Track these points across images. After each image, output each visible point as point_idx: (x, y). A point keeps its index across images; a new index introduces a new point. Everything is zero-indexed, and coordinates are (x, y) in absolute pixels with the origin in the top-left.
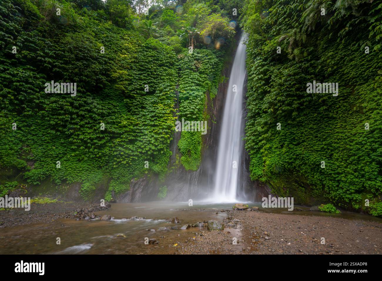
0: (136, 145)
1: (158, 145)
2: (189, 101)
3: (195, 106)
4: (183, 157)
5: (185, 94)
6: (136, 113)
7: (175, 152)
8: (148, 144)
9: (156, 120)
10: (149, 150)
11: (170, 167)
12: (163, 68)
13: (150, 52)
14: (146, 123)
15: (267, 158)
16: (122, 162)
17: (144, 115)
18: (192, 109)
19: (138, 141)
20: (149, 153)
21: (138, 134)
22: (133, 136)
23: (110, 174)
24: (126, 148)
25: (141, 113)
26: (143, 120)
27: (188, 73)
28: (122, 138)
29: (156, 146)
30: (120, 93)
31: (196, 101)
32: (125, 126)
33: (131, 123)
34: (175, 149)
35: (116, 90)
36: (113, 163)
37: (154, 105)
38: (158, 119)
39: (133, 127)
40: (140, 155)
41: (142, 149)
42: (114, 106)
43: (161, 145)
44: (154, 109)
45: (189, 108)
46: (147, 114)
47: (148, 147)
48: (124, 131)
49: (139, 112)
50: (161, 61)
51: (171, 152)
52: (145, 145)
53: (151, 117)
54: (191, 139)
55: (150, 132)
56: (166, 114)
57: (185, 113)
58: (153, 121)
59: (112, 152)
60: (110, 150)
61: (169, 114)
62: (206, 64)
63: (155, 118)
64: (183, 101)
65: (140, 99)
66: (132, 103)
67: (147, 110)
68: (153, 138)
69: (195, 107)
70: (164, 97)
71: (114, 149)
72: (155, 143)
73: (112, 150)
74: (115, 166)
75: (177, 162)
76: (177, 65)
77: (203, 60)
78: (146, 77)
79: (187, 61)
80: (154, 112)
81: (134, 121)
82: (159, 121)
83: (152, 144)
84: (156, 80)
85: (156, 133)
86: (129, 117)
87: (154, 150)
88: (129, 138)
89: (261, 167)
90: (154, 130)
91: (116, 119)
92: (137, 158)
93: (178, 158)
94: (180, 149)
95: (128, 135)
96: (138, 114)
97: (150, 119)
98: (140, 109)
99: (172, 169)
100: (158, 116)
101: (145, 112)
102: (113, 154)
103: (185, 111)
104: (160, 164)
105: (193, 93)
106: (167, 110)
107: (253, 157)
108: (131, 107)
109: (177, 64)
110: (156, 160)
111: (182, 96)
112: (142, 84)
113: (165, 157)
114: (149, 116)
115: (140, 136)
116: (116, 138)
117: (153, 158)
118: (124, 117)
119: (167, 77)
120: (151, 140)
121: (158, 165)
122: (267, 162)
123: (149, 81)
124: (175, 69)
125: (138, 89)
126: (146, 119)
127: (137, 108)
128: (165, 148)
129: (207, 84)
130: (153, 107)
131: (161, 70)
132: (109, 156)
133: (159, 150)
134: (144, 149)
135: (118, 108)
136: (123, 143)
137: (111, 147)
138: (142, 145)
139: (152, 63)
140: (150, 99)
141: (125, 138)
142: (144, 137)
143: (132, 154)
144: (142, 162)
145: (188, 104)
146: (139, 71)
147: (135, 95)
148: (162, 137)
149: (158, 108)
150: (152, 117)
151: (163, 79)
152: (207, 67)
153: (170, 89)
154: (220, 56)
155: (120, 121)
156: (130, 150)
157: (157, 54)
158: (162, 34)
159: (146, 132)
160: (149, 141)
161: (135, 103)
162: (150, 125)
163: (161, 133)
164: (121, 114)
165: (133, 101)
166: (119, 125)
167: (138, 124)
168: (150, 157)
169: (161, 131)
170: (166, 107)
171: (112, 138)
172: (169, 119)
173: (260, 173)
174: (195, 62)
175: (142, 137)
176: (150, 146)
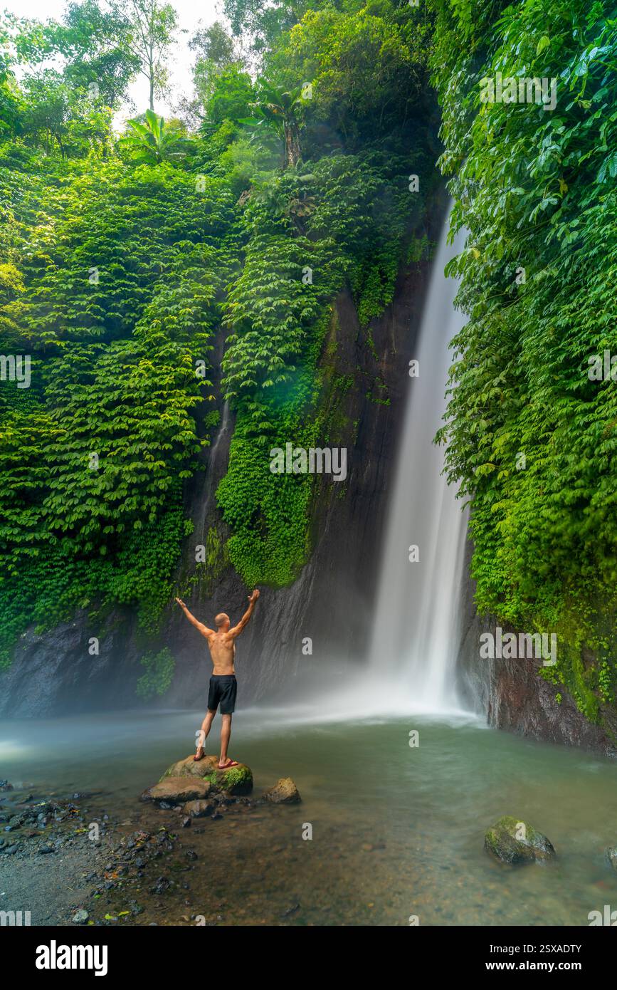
0: (42, 506)
1: (122, 500)
2: (250, 334)
3: (271, 345)
4: (234, 538)
5: (238, 313)
6: (58, 400)
7: (203, 521)
8: (82, 500)
9: (121, 413)
10: (84, 521)
11: (183, 580)
14: (86, 429)
17: (83, 404)
18: (259, 358)
19: (51, 493)
20: (85, 530)
21: (51, 469)
22: (36, 477)
25: (74, 398)
26: (76, 421)
29: (112, 504)
37: (125, 367)
39: (42, 448)
41: (62, 517)
43: (136, 499)
44: (124, 378)
45: (249, 358)
46: (93, 397)
47: (83, 508)
49: (67, 395)
51: (188, 523)
52: (71, 502)
53: (104, 406)
54: (262, 466)
56: (160, 387)
58: (111, 418)
63: (118, 408)
64: (235, 336)
67: (98, 387)
69: (273, 351)
70: (162, 334)
72: (108, 495)
75: (211, 557)
80: (117, 388)
81: (47, 427)
82: (130, 416)
83: (98, 498)
85: (116, 459)
86: (31, 417)
87: (103, 521)
88: (19, 486)
93: (216, 542)
94: (222, 510)
96: (66, 404)
97: (99, 415)
98: (72, 387)
99: (190, 584)
101: (89, 394)
112: (85, 303)
113: (161, 541)
114: (100, 404)
115: (58, 475)
120: (92, 484)
125: (69, 323)
126: (88, 415)
130: (120, 374)
133: (128, 519)
134: (68, 518)
138: (61, 504)
142: (70, 476)
143: (20, 539)
145: (248, 345)
148: (139, 472)
150: (110, 406)
156: (16, 525)
160: (87, 487)
162: (98, 435)
163: (136, 457)
167: (57, 435)
169: (135, 449)
170: (164, 368)
172: (170, 405)
175: (62, 478)
176: (90, 506)
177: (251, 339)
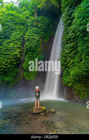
1: (8, 65)
4: (25, 73)
5: (27, 38)
10: (1, 68)
13: (10, 17)
15: (72, 70)
18: (31, 45)
27: (31, 28)
29: (6, 66)
44: (8, 45)
45: (29, 45)
46: (3, 48)
50: (16, 21)
51: (18, 70)
53: (5, 50)
55: (3, 58)
56: (15, 48)
58: (6, 52)
62: (42, 24)
63: (7, 50)
67: (3, 46)
68: (4, 61)
69: (33, 45)
70: (15, 39)
72: (5, 64)
75: (21, 75)
79: (31, 22)
85: (7, 59)
87: (4, 68)
89: (68, 77)
90: (6, 57)
93: (22, 73)
94: (23, 68)
99: (18, 79)
100: (9, 49)
103: (27, 47)
104: (10, 77)
105: (32, 37)
106: (16, 46)
107: (64, 71)
109: (26, 24)
113: (13, 72)
121: (8, 77)
122: (72, 73)
124: (25, 27)
129: (42, 33)
133: (9, 68)
140: (7, 40)
148: (11, 61)
154: (51, 21)
160: (2, 63)
162: (4, 54)
163: (10, 59)
169: (10, 57)
173: (68, 80)
174: (36, 22)
176: (2, 66)
177: (29, 42)
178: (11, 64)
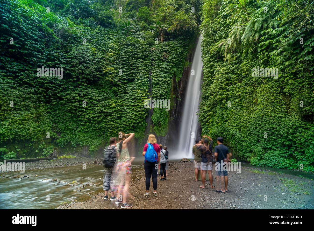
0: (122, 120)
1: (137, 119)
2: (159, 86)
3: (163, 89)
4: (155, 127)
5: (156, 81)
6: (121, 97)
7: (149, 123)
8: (130, 119)
9: (135, 101)
10: (131, 123)
11: (146, 134)
12: (139, 60)
13: (129, 48)
14: (128, 104)
15: (211, 129)
16: (114, 132)
17: (127, 99)
18: (161, 92)
19: (123, 117)
20: (131, 125)
21: (123, 112)
22: (120, 114)
23: (106, 140)
24: (116, 122)
25: (125, 97)
26: (126, 102)
27: (158, 63)
28: (112, 116)
29: (136, 120)
30: (109, 83)
31: (164, 86)
32: (114, 107)
33: (118, 105)
34: (149, 122)
35: (106, 81)
36: (107, 132)
37: (134, 91)
38: (137, 101)
39: (120, 107)
40: (125, 127)
41: (126, 122)
42: (106, 93)
43: (139, 119)
44: (134, 93)
45: (159, 92)
46: (129, 97)
47: (131, 121)
48: (113, 111)
49: (123, 96)
50: (138, 55)
51: (146, 124)
52: (128, 120)
53: (131, 100)
54: (161, 114)
55: (131, 110)
56: (142, 96)
57: (156, 95)
58: (133, 102)
59: (107, 125)
60: (105, 124)
61: (144, 97)
62: (173, 55)
63: (134, 100)
64: (155, 86)
65: (123, 86)
66: (118, 90)
67: (129, 95)
68: (133, 115)
69: (163, 91)
70: (141, 84)
71: (107, 123)
72: (135, 118)
73: (106, 124)
74: (109, 135)
75: (151, 130)
76: (150, 57)
77: (170, 51)
78: (127, 69)
79: (158, 53)
80: (134, 96)
81: (120, 103)
82: (137, 102)
83: (133, 119)
84: (135, 71)
85: (135, 111)
86: (116, 100)
87: (134, 123)
88: (117, 116)
90: (134, 109)
91: (108, 102)
92: (123, 129)
93: (152, 128)
94: (153, 121)
95: (116, 113)
96: (123, 98)
97: (131, 101)
98: (124, 94)
100: (136, 99)
101: (127, 96)
102: (107, 127)
103: (156, 94)
104: (139, 132)
105: (162, 80)
106: (143, 94)
108: (117, 92)
109: (150, 55)
110: (136, 130)
111: (154, 82)
112: (124, 75)
113: (142, 127)
114: (130, 99)
115: (125, 114)
116: (109, 115)
117: (134, 128)
118: (113, 101)
119: (143, 68)
120: (132, 116)
123: (130, 72)
124: (148, 60)
125: (121, 79)
126: (128, 101)
127: (121, 94)
128: (142, 121)
129: (173, 70)
130: (133, 92)
131: (138, 63)
132: (105, 128)
133: (138, 123)
134: (128, 123)
135: (108, 94)
136: (113, 119)
137: (105, 122)
138: (126, 120)
139: (131, 57)
140: (131, 86)
141: (114, 116)
142: (127, 114)
143: (120, 126)
144: (126, 132)
145: (158, 88)
146: (122, 65)
147: (120, 84)
148: (140, 114)
149: (136, 93)
151: (140, 70)
152: (173, 57)
153: (145, 78)
154: (184, 46)
155: (110, 104)
156: (118, 123)
157: (135, 50)
158: (139, 29)
159: (129, 111)
160: (131, 117)
161: (120, 90)
162: (131, 106)
163: (139, 111)
164: (111, 99)
165: (118, 88)
166: (110, 106)
167: (123, 105)
168: (132, 128)
169: (139, 109)
170: (142, 92)
171: (106, 116)
172: (144, 100)
174: (164, 53)
175: (126, 114)
176: (132, 120)
177: (159, 87)
178: (140, 117)
